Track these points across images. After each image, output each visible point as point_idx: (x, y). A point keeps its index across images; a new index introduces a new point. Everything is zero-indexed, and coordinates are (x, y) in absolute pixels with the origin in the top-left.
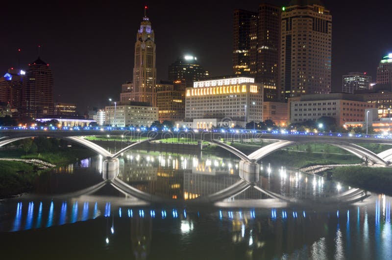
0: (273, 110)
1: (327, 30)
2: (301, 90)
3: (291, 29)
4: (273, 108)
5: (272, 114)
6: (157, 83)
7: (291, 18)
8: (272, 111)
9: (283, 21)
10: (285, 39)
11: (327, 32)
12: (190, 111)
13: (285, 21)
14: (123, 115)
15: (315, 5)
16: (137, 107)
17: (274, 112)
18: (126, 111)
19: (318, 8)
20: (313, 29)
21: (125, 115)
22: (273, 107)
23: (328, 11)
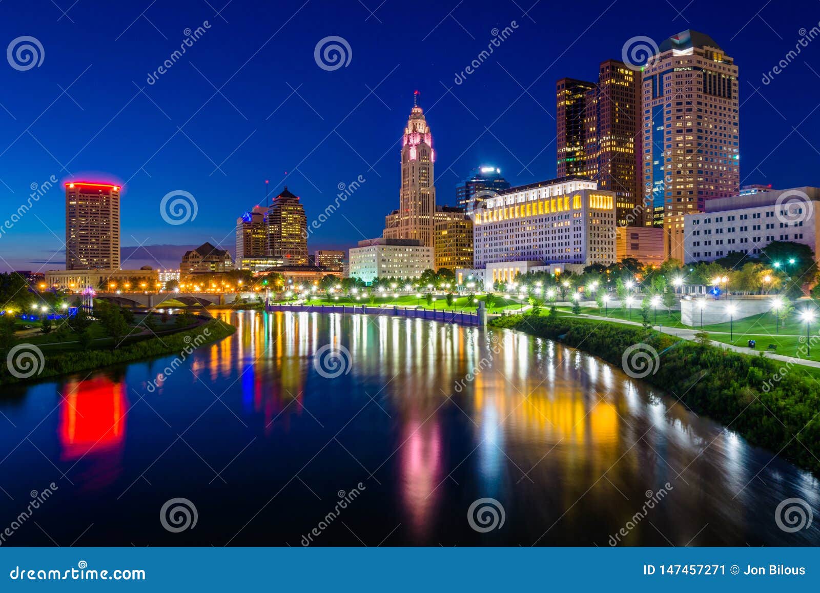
0: (635, 241)
1: (730, 94)
2: (685, 203)
3: (661, 95)
4: (632, 238)
5: (632, 248)
6: (437, 211)
7: (661, 74)
8: (632, 244)
9: (646, 83)
10: (650, 114)
11: (729, 97)
12: (482, 249)
13: (650, 81)
14: (374, 261)
15: (706, 48)
16: (398, 247)
17: (637, 245)
18: (379, 255)
19: (712, 53)
20: (705, 92)
21: (376, 261)
22: (634, 236)
23: (732, 59)
